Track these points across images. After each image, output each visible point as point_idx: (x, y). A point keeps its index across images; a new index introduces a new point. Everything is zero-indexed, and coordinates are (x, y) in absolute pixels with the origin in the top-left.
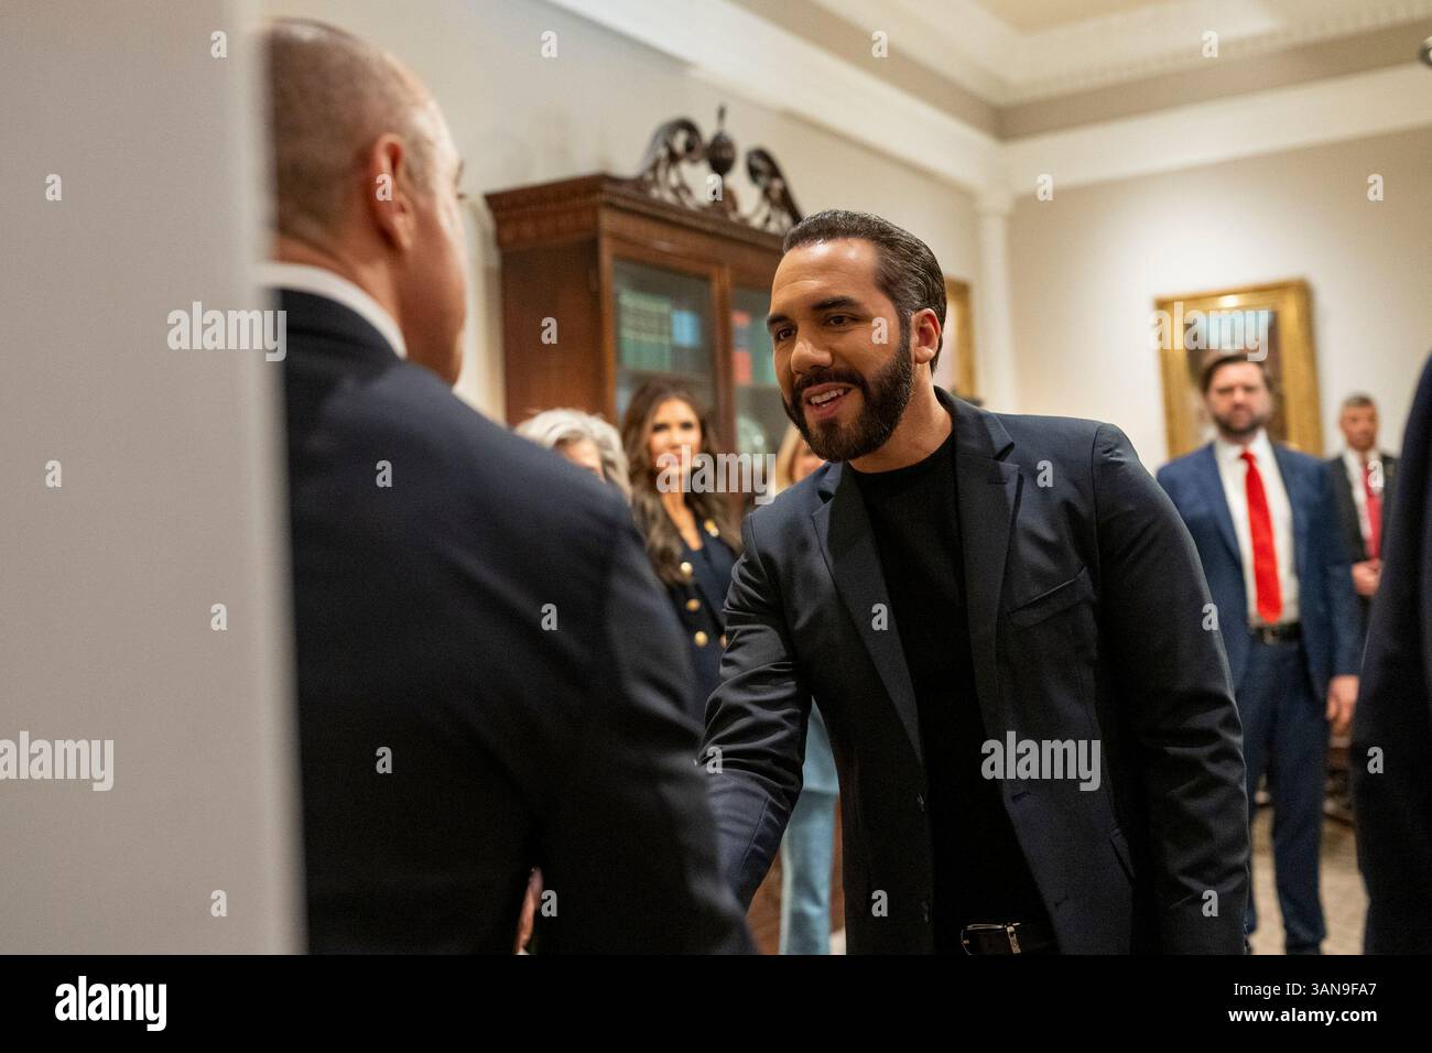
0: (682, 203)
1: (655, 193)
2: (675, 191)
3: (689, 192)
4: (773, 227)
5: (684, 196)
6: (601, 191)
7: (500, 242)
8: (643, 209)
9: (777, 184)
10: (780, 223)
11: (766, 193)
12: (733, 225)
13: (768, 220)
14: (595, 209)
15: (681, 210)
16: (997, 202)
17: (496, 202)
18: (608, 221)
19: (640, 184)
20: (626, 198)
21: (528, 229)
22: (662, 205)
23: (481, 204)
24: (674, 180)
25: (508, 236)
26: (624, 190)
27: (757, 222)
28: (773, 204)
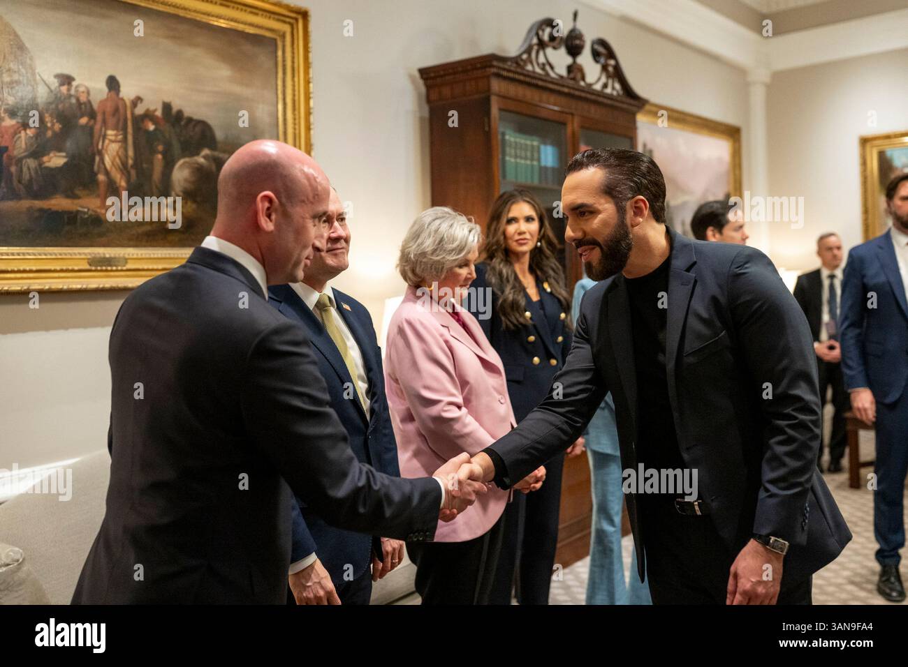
0: (547, 74)
1: (529, 67)
2: (543, 67)
3: (552, 68)
4: (609, 90)
5: (548, 68)
6: (492, 66)
7: (429, 100)
8: (522, 78)
9: (612, 62)
10: (613, 88)
11: (605, 68)
12: (582, 90)
13: (605, 86)
14: (488, 77)
15: (546, 78)
16: (760, 75)
17: (425, 73)
18: (496, 85)
19: (517, 60)
20: (509, 71)
21: (446, 91)
22: (533, 75)
23: (417, 75)
24: (542, 59)
25: (434, 96)
26: (508, 65)
27: (598, 87)
28: (608, 76)
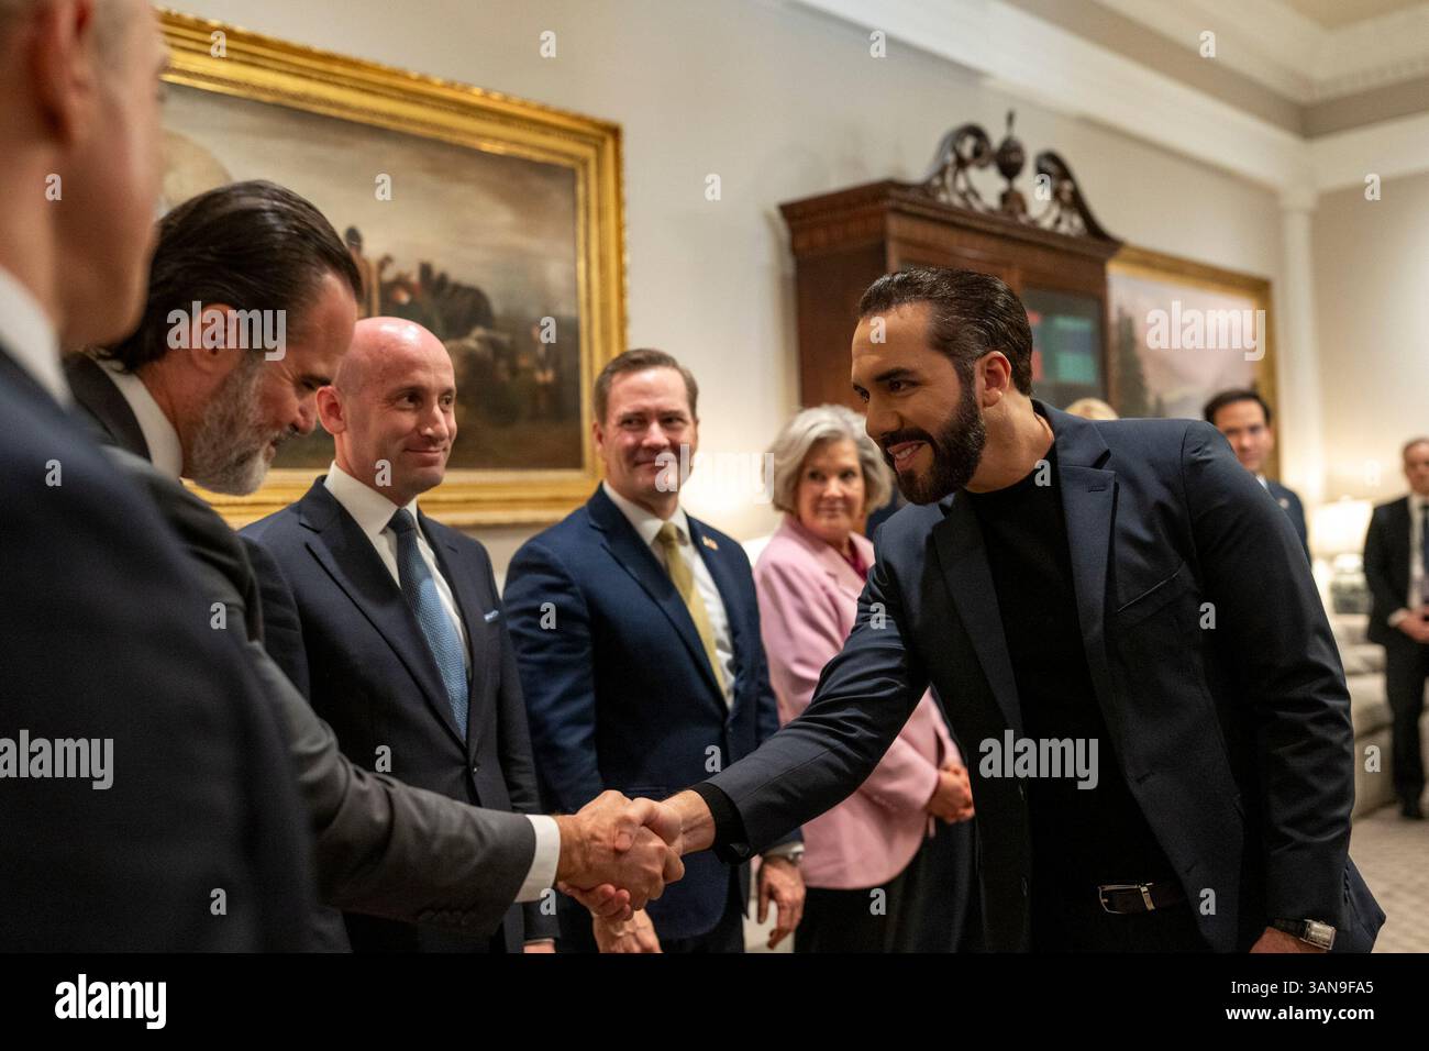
0: (970, 207)
1: (943, 198)
2: (963, 196)
3: (977, 196)
4: (1064, 228)
5: (971, 199)
6: (888, 197)
7: (794, 250)
8: (931, 213)
9: (1067, 186)
10: (1071, 224)
11: (1056, 194)
12: (1023, 227)
13: (1058, 221)
14: (882, 214)
15: (968, 212)
16: (1301, 199)
17: (795, 213)
18: (895, 225)
19: (925, 188)
20: (912, 203)
21: (821, 236)
22: (949, 209)
23: (776, 213)
24: (961, 184)
25: (802, 244)
26: (912, 195)
27: (1047, 223)
28: (1063, 206)
